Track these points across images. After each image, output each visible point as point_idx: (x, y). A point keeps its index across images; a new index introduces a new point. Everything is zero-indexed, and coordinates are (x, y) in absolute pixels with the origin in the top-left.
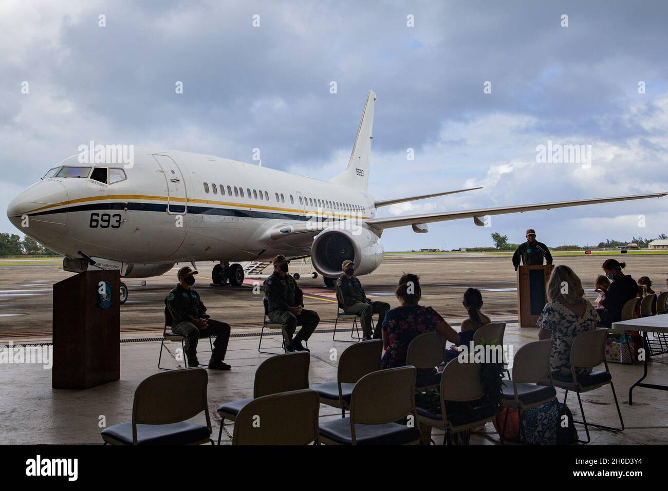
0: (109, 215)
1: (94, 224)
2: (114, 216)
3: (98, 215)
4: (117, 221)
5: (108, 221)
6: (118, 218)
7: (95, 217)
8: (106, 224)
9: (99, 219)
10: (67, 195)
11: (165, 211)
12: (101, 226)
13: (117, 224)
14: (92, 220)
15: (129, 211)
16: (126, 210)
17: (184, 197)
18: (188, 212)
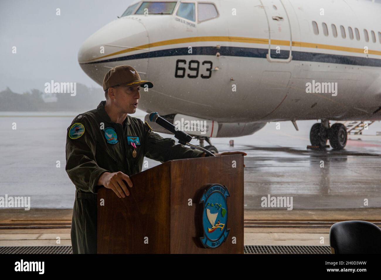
0: (198, 62)
1: (180, 73)
2: (203, 64)
3: (184, 61)
4: (208, 70)
5: (197, 69)
6: (208, 66)
7: (181, 65)
8: (194, 73)
9: (186, 66)
10: (148, 36)
11: (265, 57)
12: (189, 76)
13: (207, 74)
14: (178, 69)
15: (222, 56)
16: (218, 56)
17: (288, 39)
18: (294, 59)
